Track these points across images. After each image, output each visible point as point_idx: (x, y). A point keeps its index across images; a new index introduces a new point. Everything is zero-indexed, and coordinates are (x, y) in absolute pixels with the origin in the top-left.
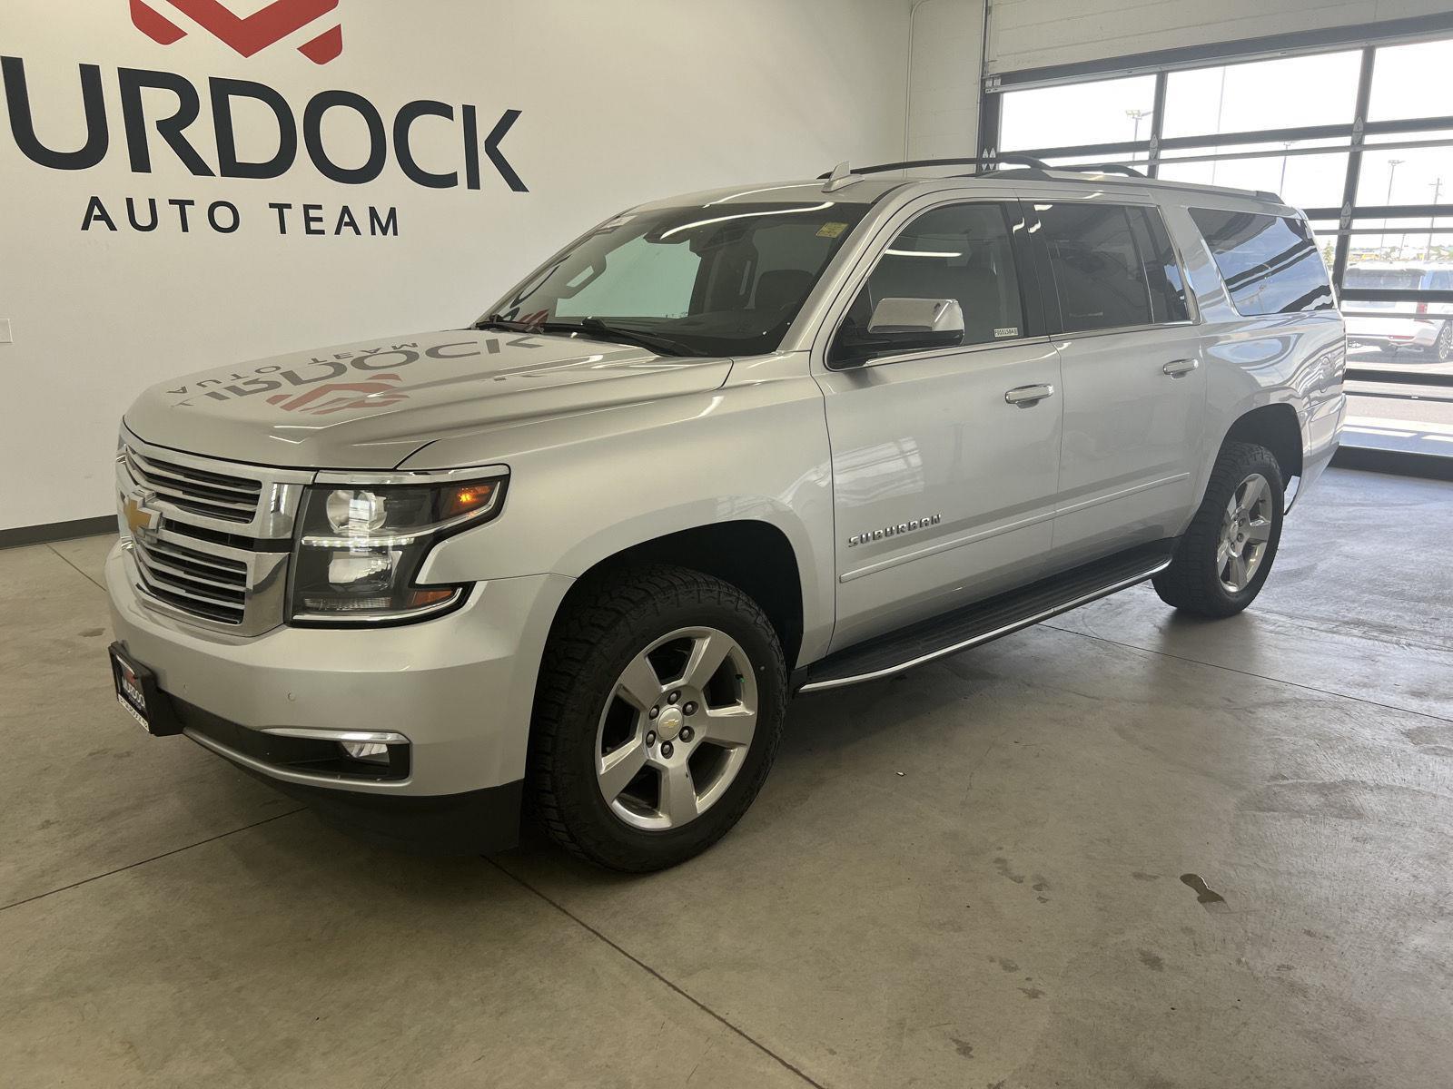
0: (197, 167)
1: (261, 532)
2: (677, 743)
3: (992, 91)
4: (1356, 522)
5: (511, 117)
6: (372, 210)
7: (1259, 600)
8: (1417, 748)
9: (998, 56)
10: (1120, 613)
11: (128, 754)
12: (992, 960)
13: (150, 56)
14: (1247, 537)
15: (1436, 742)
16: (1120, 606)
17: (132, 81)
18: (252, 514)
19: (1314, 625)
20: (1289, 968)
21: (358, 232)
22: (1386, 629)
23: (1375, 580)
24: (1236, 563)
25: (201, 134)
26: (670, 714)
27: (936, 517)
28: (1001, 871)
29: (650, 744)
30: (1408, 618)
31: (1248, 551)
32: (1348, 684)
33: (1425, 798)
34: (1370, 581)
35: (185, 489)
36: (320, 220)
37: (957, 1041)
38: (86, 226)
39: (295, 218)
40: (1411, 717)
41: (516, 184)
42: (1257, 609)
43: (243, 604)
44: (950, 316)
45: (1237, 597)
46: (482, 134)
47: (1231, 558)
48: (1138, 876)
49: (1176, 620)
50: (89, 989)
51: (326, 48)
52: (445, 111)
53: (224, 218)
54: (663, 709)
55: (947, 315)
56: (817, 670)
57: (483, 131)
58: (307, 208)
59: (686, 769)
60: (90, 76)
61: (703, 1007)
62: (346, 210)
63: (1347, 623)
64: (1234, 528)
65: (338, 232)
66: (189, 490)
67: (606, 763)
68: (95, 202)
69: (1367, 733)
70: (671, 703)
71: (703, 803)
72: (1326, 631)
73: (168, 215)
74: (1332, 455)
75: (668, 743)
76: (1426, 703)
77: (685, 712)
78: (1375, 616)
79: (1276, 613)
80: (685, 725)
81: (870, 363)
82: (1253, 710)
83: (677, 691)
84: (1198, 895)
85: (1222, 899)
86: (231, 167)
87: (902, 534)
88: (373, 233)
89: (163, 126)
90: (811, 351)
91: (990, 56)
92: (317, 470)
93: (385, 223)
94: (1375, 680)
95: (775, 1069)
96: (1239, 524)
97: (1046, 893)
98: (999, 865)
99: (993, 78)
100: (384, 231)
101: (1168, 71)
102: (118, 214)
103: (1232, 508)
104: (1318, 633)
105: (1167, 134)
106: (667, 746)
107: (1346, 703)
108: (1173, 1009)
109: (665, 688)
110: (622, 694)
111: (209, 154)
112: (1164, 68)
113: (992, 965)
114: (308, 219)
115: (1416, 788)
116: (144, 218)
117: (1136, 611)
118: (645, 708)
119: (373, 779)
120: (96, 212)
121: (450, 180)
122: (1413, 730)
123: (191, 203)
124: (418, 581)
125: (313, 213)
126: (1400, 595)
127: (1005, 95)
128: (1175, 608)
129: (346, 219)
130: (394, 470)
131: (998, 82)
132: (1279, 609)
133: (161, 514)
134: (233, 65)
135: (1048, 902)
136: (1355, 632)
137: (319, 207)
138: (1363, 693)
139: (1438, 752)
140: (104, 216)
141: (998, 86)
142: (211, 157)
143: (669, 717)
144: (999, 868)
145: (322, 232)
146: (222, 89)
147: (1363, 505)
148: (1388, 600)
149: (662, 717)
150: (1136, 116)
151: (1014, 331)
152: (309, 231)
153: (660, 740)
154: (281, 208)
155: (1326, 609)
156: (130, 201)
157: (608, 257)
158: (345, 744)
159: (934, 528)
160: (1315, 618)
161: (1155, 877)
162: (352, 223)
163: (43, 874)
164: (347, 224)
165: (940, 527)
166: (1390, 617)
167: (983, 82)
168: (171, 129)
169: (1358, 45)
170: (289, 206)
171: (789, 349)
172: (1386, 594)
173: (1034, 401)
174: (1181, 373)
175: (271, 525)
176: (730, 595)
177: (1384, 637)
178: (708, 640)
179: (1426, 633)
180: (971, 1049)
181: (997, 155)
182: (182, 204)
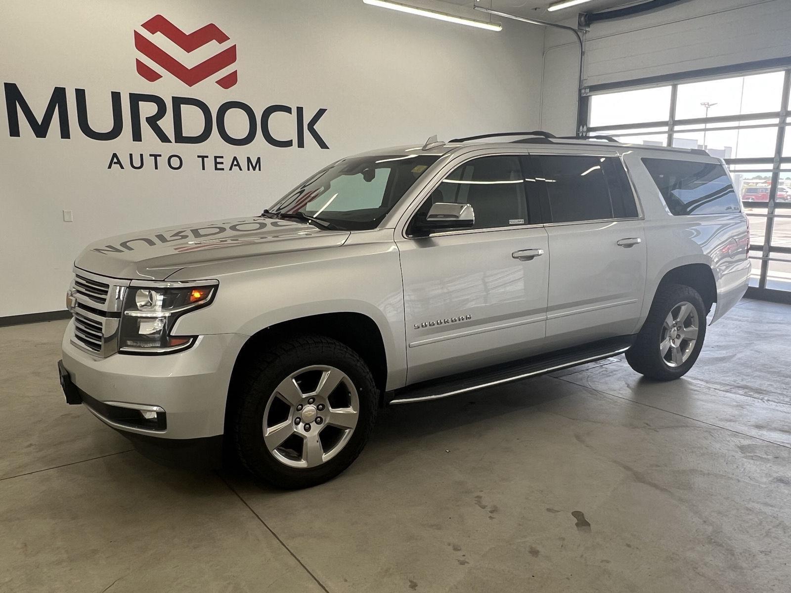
0: (164, 138)
1: (108, 308)
2: (313, 425)
3: (585, 95)
4: (770, 333)
5: (321, 112)
6: (249, 159)
7: (692, 372)
8: (743, 455)
9: (588, 77)
10: (610, 376)
11: (79, 416)
12: (449, 545)
13: (145, 87)
14: (682, 336)
15: (756, 453)
16: (612, 372)
17: (135, 99)
18: (105, 300)
19: (718, 387)
20: (608, 562)
21: (241, 169)
22: (759, 391)
23: (767, 365)
24: (675, 351)
25: (167, 124)
26: (310, 409)
27: (469, 316)
28: (476, 502)
29: (297, 424)
30: (775, 386)
31: (684, 345)
32: (721, 420)
33: (732, 482)
34: (764, 365)
35: (87, 288)
36: (222, 163)
37: (411, 581)
38: (110, 167)
39: (209, 162)
40: (748, 439)
41: (323, 145)
42: (690, 377)
43: (101, 341)
44: (467, 213)
45: (675, 369)
46: (307, 120)
47: (671, 348)
48: (549, 510)
49: (642, 382)
50: (18, 519)
51: (229, 82)
52: (288, 110)
53: (175, 162)
54: (305, 406)
55: (465, 212)
56: (400, 393)
57: (307, 119)
58: (216, 157)
59: (318, 438)
60: (116, 97)
61: (292, 554)
62: (235, 158)
63: (739, 387)
64: (674, 331)
65: (231, 169)
66: (88, 289)
67: (268, 431)
68: (115, 155)
69: (718, 446)
70: (310, 404)
71: (326, 457)
72: (723, 391)
73: (149, 162)
74: (745, 291)
75: (309, 424)
76: (761, 432)
77: (318, 408)
78: (756, 384)
79: (700, 380)
80: (318, 416)
81: (431, 235)
82: (658, 430)
83: (313, 398)
84: (577, 521)
85: (589, 525)
86: (180, 138)
87: (447, 324)
88: (249, 169)
89: (149, 120)
90: (395, 229)
91: (584, 77)
92: (131, 280)
93: (255, 165)
94: (738, 418)
95: (313, 585)
96: (677, 329)
97: (494, 515)
98: (476, 499)
99: (585, 88)
100: (254, 169)
101: (678, 84)
102: (125, 161)
103: (670, 320)
104: (718, 391)
105: (677, 118)
106: (308, 426)
107: (714, 429)
108: (533, 576)
109: (304, 396)
110: (279, 396)
111: (170, 133)
112: (675, 83)
113: (449, 547)
114: (216, 163)
115: (731, 476)
116: (137, 163)
117: (619, 375)
118: (293, 405)
119: (151, 429)
120: (115, 160)
121: (289, 144)
122: (745, 446)
123: (160, 156)
124: (173, 334)
125: (218, 160)
126: (779, 373)
127: (593, 97)
128: (643, 375)
129: (235, 163)
130: (164, 281)
131: (588, 90)
132: (702, 378)
133: (76, 299)
134: (184, 90)
135: (494, 519)
136: (741, 392)
137: (222, 157)
138: (727, 425)
139: (754, 458)
140: (119, 162)
141: (587, 93)
142: (171, 134)
143: (309, 411)
144: (476, 501)
145: (223, 169)
146: (178, 102)
147: (780, 323)
148: (769, 376)
149: (304, 411)
150: (707, 106)
151: (522, 221)
152: (216, 169)
153: (303, 422)
154: (203, 157)
155: (729, 379)
156: (131, 155)
157: (332, 183)
158: (141, 411)
159: (468, 322)
160: (720, 384)
161: (558, 511)
162: (238, 165)
163: (20, 467)
164: (235, 165)
165: (471, 321)
166: (765, 385)
167: (580, 90)
168: (153, 121)
169: (781, 69)
170: (207, 157)
171: (383, 227)
172: (769, 372)
173: (531, 257)
174: (630, 245)
175: (116, 306)
176: (342, 350)
177: (756, 395)
178: (330, 372)
179: (782, 394)
180: (417, 586)
181: (587, 129)
182: (156, 156)
